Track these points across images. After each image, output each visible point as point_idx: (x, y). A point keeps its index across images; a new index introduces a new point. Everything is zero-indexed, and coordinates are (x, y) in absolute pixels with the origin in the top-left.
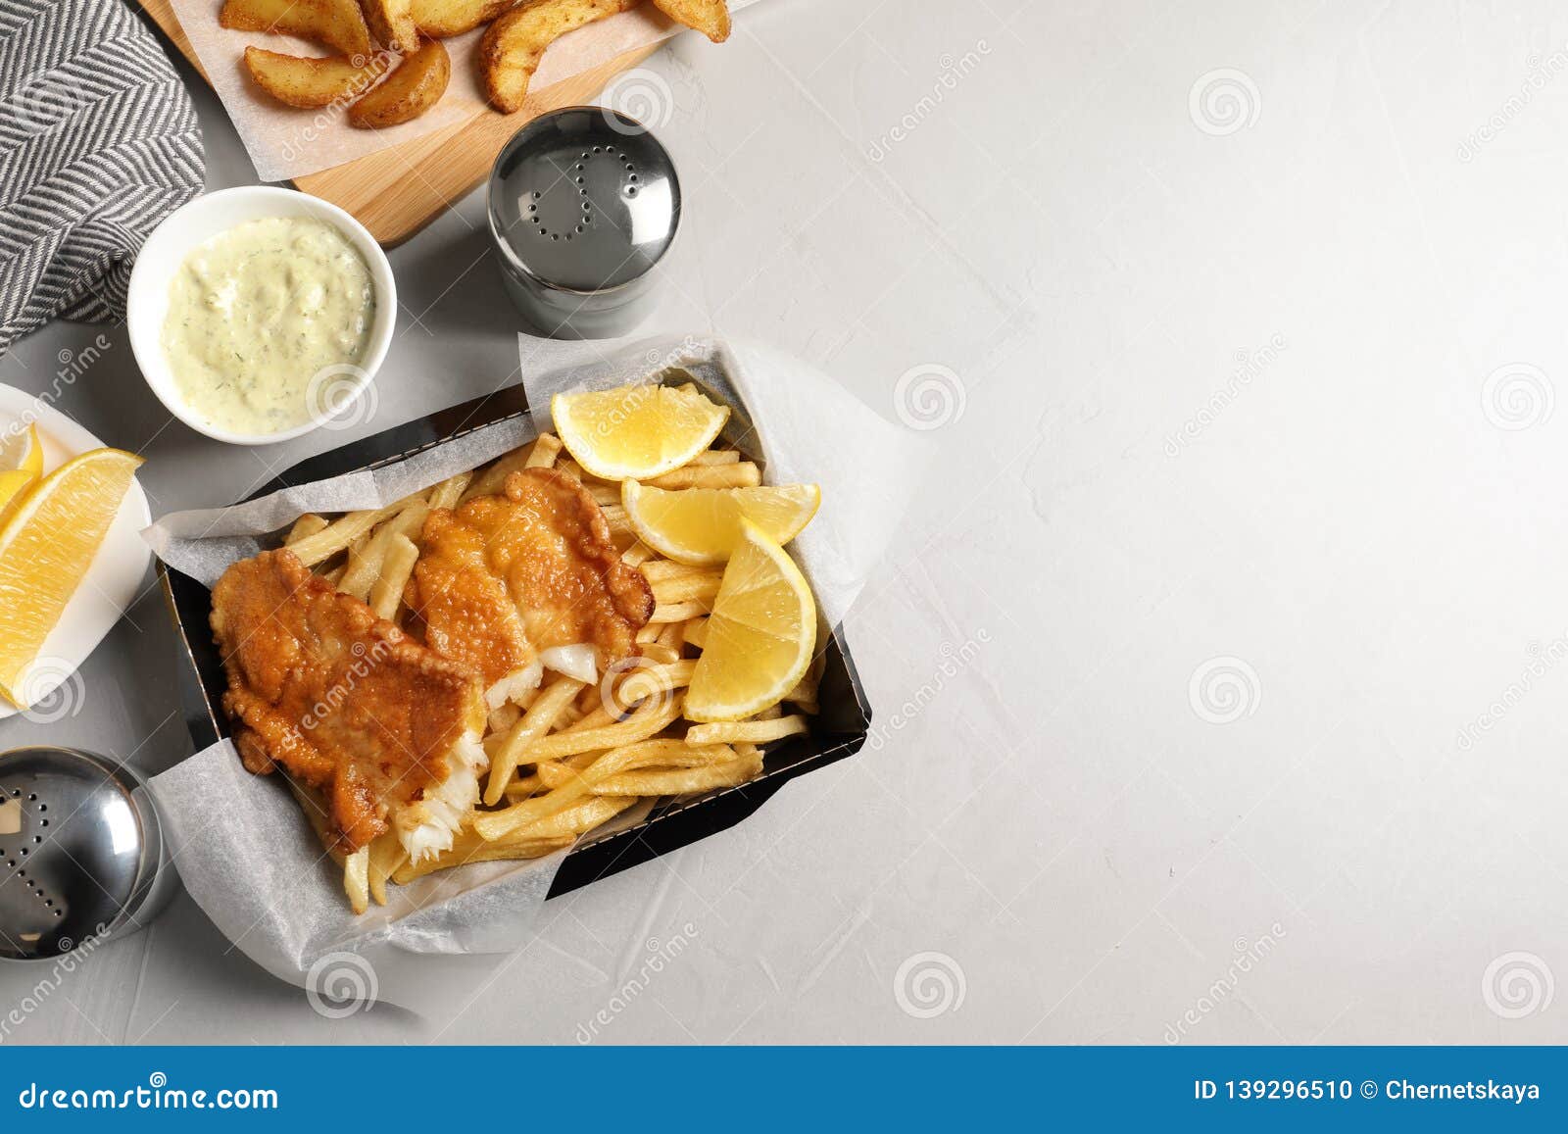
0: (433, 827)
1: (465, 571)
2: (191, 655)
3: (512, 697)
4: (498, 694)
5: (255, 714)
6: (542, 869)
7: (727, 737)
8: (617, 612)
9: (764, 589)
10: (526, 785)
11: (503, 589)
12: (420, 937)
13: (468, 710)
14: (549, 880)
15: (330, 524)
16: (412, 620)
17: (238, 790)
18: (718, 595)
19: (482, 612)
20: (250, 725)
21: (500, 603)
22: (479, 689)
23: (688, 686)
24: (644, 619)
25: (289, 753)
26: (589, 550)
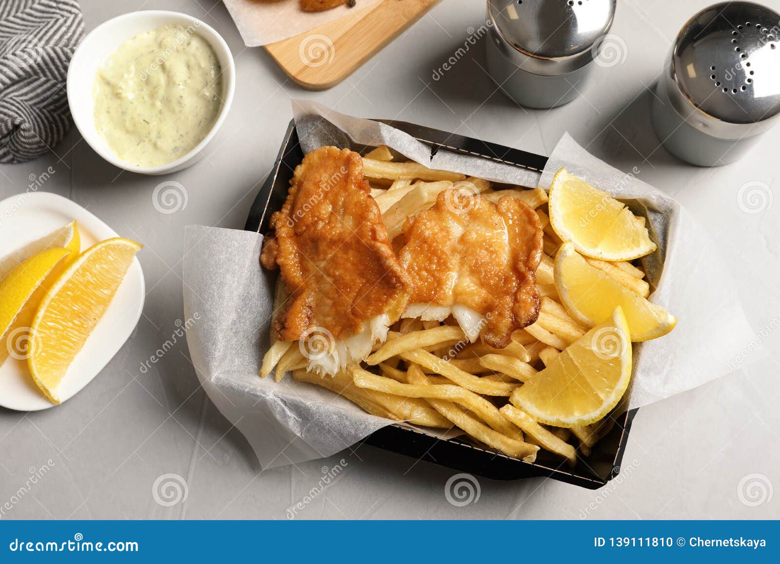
0: (332, 357)
1: (446, 230)
2: (275, 179)
3: (422, 317)
4: (414, 312)
5: (284, 230)
6: (372, 422)
8: (512, 310)
10: (396, 373)
12: (284, 410)
13: (393, 302)
14: (373, 429)
15: (393, 161)
16: (399, 242)
17: (248, 263)
18: (575, 343)
19: (439, 259)
20: (277, 236)
21: (452, 261)
22: (407, 296)
23: (524, 383)
24: (523, 325)
25: (287, 265)
26: (521, 266)
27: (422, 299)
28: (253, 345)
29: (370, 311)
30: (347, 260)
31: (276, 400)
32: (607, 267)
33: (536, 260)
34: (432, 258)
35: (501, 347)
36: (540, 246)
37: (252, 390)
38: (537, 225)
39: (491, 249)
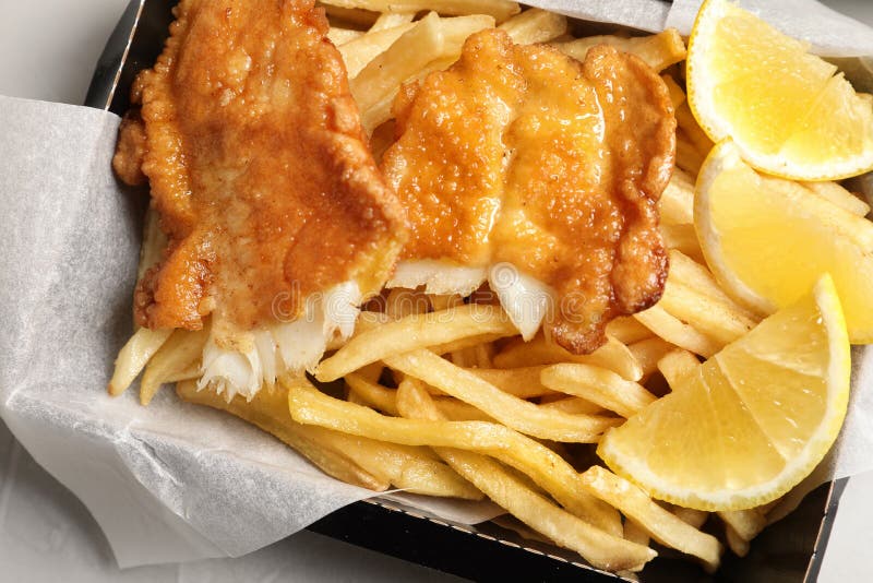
0: (247, 363)
1: (479, 112)
3: (428, 288)
4: (411, 277)
5: (157, 106)
6: (323, 494)
7: (629, 508)
8: (611, 278)
9: (793, 374)
10: (377, 393)
11: (505, 162)
12: (149, 466)
13: (367, 259)
14: (324, 509)
16: (385, 136)
17: (84, 170)
18: (733, 344)
19: (464, 170)
20: (145, 118)
21: (490, 176)
22: (396, 246)
23: (626, 420)
24: (631, 310)
25: (161, 176)
26: (630, 187)
27: (429, 250)
28: (98, 332)
29: (320, 274)
30: (278, 169)
31: (133, 444)
32: (795, 193)
33: (661, 177)
34: (450, 168)
35: (585, 352)
36: (670, 147)
37: (87, 424)
38: (663, 106)
39: (571, 152)
